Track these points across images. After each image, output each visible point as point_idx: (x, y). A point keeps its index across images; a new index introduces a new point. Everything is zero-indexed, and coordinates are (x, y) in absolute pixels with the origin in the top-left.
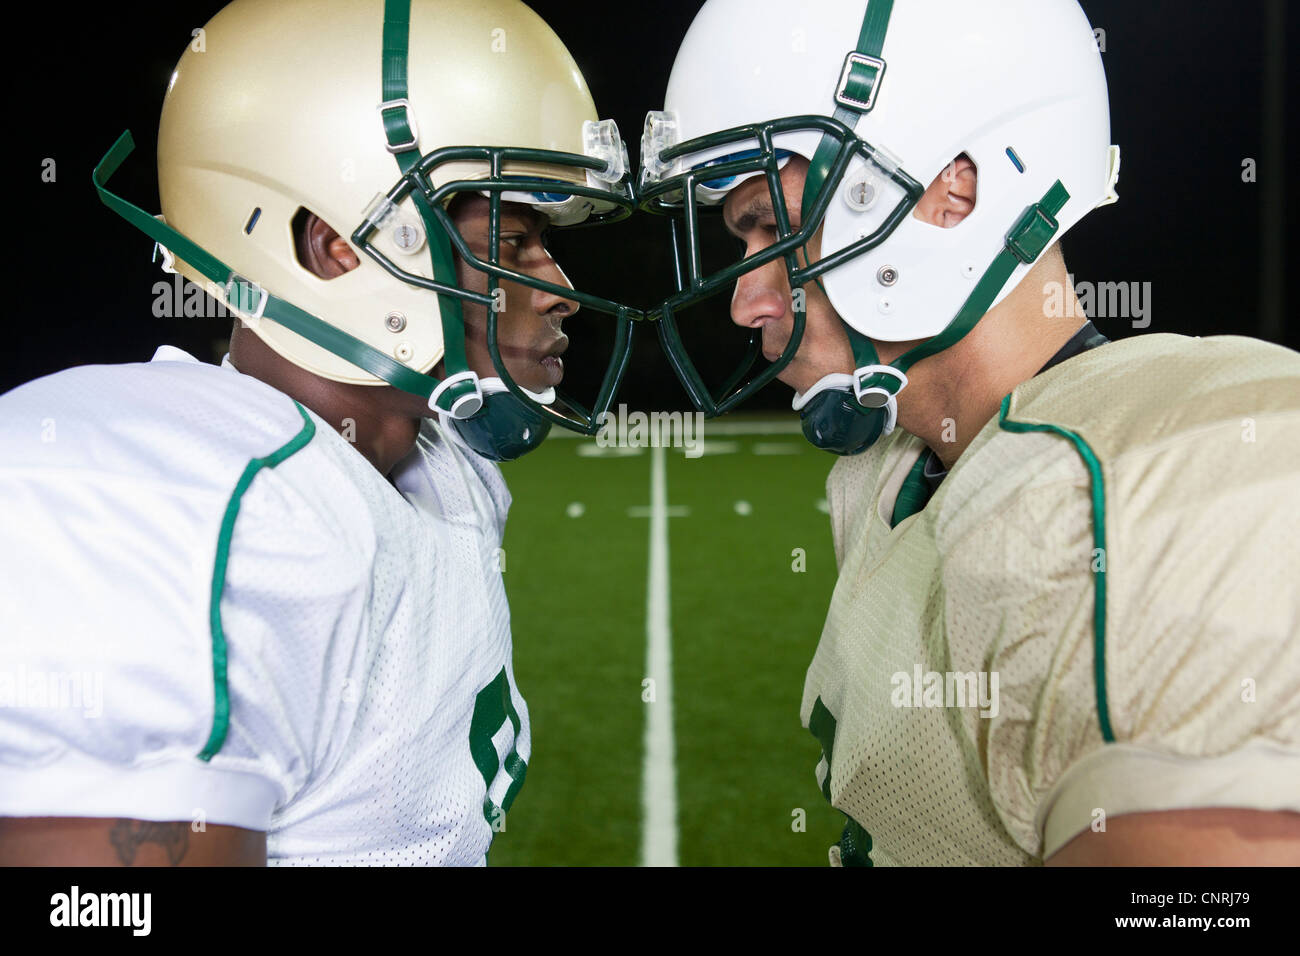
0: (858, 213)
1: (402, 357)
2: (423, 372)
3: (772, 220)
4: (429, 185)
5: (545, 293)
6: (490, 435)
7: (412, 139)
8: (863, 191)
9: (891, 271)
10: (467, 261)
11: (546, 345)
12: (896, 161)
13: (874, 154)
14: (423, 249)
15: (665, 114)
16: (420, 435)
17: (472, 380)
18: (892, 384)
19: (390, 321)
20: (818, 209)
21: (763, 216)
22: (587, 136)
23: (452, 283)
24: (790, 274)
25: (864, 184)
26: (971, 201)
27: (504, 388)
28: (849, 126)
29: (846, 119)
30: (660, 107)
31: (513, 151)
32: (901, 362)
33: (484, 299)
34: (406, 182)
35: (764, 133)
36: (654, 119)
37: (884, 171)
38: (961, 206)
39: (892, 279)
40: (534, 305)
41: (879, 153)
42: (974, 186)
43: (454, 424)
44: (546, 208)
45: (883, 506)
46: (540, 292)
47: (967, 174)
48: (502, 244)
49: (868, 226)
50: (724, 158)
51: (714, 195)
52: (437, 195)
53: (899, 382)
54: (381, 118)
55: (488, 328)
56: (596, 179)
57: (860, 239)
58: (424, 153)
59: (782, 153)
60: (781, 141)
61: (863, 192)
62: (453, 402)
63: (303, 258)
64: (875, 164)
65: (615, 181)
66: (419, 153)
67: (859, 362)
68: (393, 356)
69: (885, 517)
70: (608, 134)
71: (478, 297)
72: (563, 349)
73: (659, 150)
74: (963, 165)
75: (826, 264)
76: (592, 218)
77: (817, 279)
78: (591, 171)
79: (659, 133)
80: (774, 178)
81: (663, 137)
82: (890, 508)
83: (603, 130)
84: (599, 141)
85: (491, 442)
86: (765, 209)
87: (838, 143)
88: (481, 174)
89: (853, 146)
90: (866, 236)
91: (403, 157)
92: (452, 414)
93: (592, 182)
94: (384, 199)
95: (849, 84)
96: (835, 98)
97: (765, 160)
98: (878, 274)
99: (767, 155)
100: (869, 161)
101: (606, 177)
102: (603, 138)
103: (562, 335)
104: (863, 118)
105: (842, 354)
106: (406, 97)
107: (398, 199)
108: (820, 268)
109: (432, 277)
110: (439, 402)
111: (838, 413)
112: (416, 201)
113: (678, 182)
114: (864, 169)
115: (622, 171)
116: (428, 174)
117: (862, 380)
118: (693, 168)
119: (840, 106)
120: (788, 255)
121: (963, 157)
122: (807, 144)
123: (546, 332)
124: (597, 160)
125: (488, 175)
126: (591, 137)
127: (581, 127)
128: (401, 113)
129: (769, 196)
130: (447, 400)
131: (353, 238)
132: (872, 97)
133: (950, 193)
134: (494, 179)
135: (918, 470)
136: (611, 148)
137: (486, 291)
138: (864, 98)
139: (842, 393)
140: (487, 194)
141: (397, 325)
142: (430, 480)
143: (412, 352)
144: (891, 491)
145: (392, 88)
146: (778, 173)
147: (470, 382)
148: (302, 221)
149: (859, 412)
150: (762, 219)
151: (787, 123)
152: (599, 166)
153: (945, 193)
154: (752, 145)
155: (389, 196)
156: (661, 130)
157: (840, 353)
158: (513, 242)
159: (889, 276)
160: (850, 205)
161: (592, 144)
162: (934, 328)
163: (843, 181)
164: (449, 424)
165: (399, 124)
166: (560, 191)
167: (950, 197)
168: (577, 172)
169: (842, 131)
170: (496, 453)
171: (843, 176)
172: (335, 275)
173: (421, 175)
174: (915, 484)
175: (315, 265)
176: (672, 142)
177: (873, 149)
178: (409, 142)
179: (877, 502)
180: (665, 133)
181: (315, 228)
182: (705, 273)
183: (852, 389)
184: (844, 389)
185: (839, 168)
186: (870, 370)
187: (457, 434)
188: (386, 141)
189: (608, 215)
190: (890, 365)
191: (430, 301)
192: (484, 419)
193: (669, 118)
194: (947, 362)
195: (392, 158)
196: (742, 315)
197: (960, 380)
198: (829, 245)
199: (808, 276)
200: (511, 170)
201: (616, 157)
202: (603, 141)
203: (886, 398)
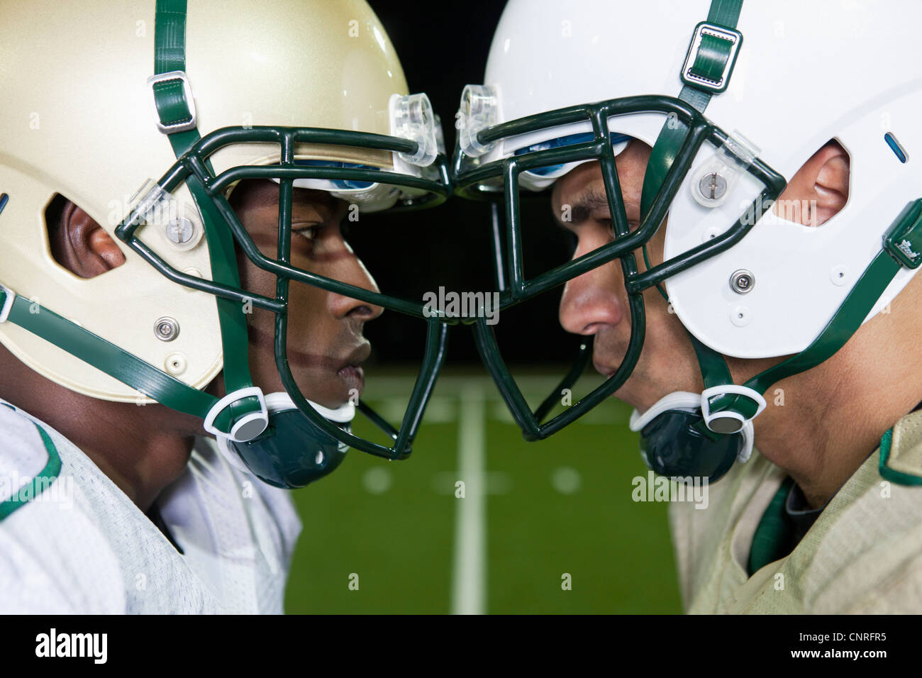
0: (708, 209)
1: (173, 370)
2: (199, 388)
3: (606, 213)
4: (208, 170)
5: (343, 296)
6: (275, 458)
7: (190, 118)
8: (714, 183)
9: (746, 277)
10: (253, 260)
11: (345, 354)
12: (752, 150)
13: (727, 142)
14: (200, 244)
15: (486, 89)
16: (194, 454)
17: (256, 397)
18: (747, 407)
19: (160, 328)
20: (661, 205)
21: (597, 208)
22: (394, 113)
23: (234, 284)
24: (627, 279)
25: (714, 176)
26: (842, 195)
27: (292, 405)
28: (697, 108)
29: (694, 100)
30: (479, 78)
31: (308, 132)
32: (759, 380)
33: (270, 304)
34: (181, 167)
35: (598, 115)
36: (472, 95)
37: (739, 161)
38: (831, 200)
39: (748, 286)
40: (331, 307)
41: (733, 141)
42: (846, 177)
43: (234, 446)
44: (346, 195)
45: (737, 546)
46: (337, 295)
47: (838, 164)
48: (293, 236)
49: (719, 224)
50: (552, 142)
51: (540, 182)
52: (218, 183)
53: (756, 404)
54: (151, 93)
55: (276, 337)
56: (405, 162)
57: (708, 239)
58: (203, 132)
59: (618, 138)
60: (617, 125)
61: (714, 186)
62: (234, 423)
63: (58, 253)
64: (729, 153)
65: (427, 163)
66: (198, 133)
67: (707, 379)
68: (163, 369)
69: (739, 560)
70: (419, 110)
71: (264, 302)
72: (363, 357)
73: (477, 130)
74: (832, 152)
75: (669, 268)
76: (400, 203)
77: (659, 285)
78: (400, 154)
79: (478, 110)
80: (609, 168)
81: (482, 115)
82: (745, 548)
83: (413, 106)
84: (409, 119)
85: (276, 466)
86: (598, 200)
87: (685, 128)
88: (270, 158)
89: (701, 132)
90: (717, 234)
91: (177, 138)
92: (231, 437)
93: (399, 166)
94: (154, 187)
95: (698, 59)
96: (682, 75)
97: (600, 146)
98: (731, 279)
99: (600, 141)
100: (721, 150)
101: (417, 160)
102: (413, 116)
103: (363, 341)
104: (714, 99)
105: (687, 368)
106: (183, 69)
107: (171, 188)
108: (661, 272)
109: (210, 278)
110: (216, 423)
111: (684, 436)
112: (193, 189)
113: (499, 168)
114: (715, 159)
115: (435, 152)
116: (208, 158)
117: (711, 402)
118: (517, 152)
119: (687, 85)
120: (625, 256)
121: (834, 143)
122: (647, 128)
123: (345, 338)
124: (406, 142)
125: (278, 159)
126: (400, 113)
127: (387, 102)
128: (177, 86)
129: (603, 186)
130: (225, 421)
131: (117, 231)
132: (725, 75)
133: (817, 184)
134: (285, 165)
135: (778, 503)
136: (422, 127)
137: (274, 292)
138: (716, 76)
139: (688, 415)
140: (277, 180)
141: (168, 332)
142: (202, 510)
143: (186, 365)
144: (747, 526)
145: (166, 58)
146: (614, 160)
147: (253, 399)
148: (58, 211)
149: (708, 438)
150: (596, 212)
151: (625, 103)
152: (408, 148)
153: (811, 184)
154: (585, 127)
155: (160, 183)
156: (480, 106)
157: (685, 368)
158: (307, 235)
159: (743, 283)
160: (697, 198)
161: (400, 122)
162: (798, 343)
163: (690, 172)
164: (228, 446)
165: (173, 100)
166: (362, 176)
167: (816, 188)
168: (383, 155)
169: (689, 114)
170: (282, 479)
171: (690, 167)
172: (97, 274)
173: (199, 160)
174: (774, 519)
175: (73, 261)
176: (492, 121)
177: (726, 136)
178: (185, 122)
179: (730, 539)
180: (484, 110)
181: (72, 219)
182: (528, 275)
183: (699, 410)
184: (690, 411)
185: (685, 157)
186: (722, 390)
187: (238, 457)
188: (158, 120)
189: (417, 200)
190: (745, 384)
191: (207, 305)
192: (270, 441)
193: (489, 93)
194: (814, 380)
195: (165, 140)
196: (572, 320)
197: (829, 402)
198: (674, 246)
199: (649, 281)
200: (306, 153)
201: (428, 137)
202: (413, 118)
203: (740, 424)
